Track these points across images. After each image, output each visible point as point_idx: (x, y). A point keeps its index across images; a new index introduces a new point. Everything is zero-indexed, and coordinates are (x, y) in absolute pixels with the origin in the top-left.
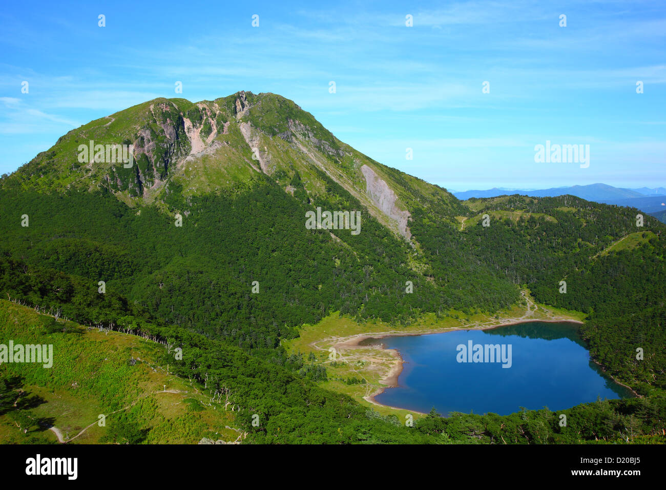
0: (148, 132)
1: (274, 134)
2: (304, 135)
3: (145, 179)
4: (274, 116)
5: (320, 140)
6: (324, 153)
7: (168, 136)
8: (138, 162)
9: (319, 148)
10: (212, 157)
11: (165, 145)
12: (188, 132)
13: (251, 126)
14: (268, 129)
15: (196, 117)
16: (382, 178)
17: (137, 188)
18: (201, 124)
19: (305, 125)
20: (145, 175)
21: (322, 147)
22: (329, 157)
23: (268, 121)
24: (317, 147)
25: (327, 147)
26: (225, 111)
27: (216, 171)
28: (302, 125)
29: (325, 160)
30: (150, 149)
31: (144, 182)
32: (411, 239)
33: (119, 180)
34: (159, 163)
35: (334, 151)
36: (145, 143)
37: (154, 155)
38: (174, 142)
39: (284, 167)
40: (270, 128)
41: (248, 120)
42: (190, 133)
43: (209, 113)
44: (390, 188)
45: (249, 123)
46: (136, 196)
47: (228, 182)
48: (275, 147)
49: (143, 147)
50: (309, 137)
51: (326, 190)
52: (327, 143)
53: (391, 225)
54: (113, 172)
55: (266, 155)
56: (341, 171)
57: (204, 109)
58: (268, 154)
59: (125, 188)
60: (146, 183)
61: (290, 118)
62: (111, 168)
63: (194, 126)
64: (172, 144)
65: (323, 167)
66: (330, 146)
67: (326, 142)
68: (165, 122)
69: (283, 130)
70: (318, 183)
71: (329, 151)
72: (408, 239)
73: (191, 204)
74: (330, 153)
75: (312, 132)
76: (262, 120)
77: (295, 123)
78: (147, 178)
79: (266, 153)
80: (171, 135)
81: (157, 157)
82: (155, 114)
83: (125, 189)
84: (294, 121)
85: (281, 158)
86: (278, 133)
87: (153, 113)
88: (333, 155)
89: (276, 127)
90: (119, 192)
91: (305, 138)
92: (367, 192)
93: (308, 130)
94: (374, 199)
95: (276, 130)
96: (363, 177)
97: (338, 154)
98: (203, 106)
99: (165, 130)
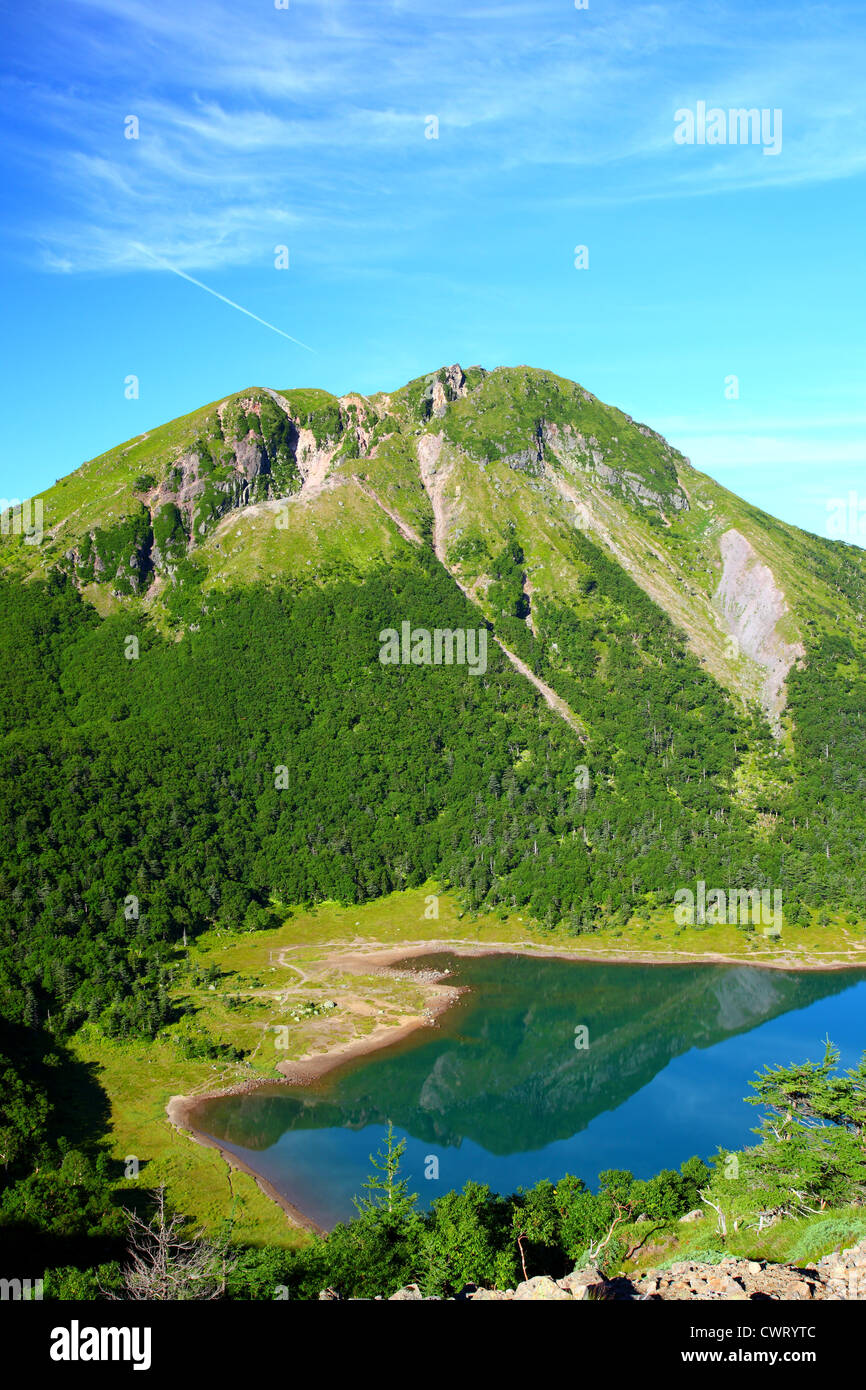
0: (194, 459)
1: (492, 456)
2: (582, 459)
3: (164, 559)
4: (504, 416)
5: (618, 471)
6: (627, 502)
7: (241, 468)
8: (155, 523)
9: (615, 491)
10: (302, 506)
11: (227, 486)
12: (305, 459)
13: (445, 440)
14: (479, 445)
15: (328, 426)
16: (770, 562)
17: (131, 578)
18: (337, 441)
19: (587, 436)
20: (164, 551)
21: (624, 487)
22: (640, 512)
23: (486, 428)
24: (611, 488)
25: (635, 486)
26: (402, 410)
27: (295, 537)
28: (580, 437)
29: (622, 518)
30: (192, 494)
31: (160, 565)
32: (784, 714)
33: (98, 558)
34: (203, 524)
35: (654, 496)
36: (185, 482)
37: (197, 508)
38: (253, 480)
39: (486, 531)
40: (486, 443)
41: (440, 429)
42: (307, 463)
43: (361, 418)
44: (777, 586)
45: (442, 434)
46: (130, 593)
47: (309, 563)
48: (484, 487)
49: (177, 491)
50: (592, 464)
51: (581, 585)
52: (639, 477)
53: (744, 677)
54: (91, 542)
55: (454, 504)
56: (658, 545)
57: (352, 408)
58: (459, 504)
59: (108, 577)
60: (164, 567)
61: (551, 420)
62: (88, 533)
63: (319, 445)
64: (246, 484)
65: (605, 535)
66: (645, 484)
67: (633, 475)
68: (241, 437)
69: (518, 447)
70: (565, 570)
71: (642, 498)
72: (773, 717)
73: (206, 609)
74: (645, 503)
75: (602, 450)
76: (472, 425)
77: (562, 433)
78: (169, 556)
79: (457, 499)
80: (249, 463)
81: (202, 512)
82: (225, 421)
83: (109, 580)
84: (560, 426)
85: (490, 511)
86: (504, 455)
87: (222, 418)
88: (652, 507)
89: (500, 441)
90: (95, 584)
91: (584, 466)
92: (715, 597)
93: (593, 447)
94: (727, 614)
95: (500, 447)
96: (719, 559)
97: (668, 505)
98: (350, 403)
99: (238, 455)
